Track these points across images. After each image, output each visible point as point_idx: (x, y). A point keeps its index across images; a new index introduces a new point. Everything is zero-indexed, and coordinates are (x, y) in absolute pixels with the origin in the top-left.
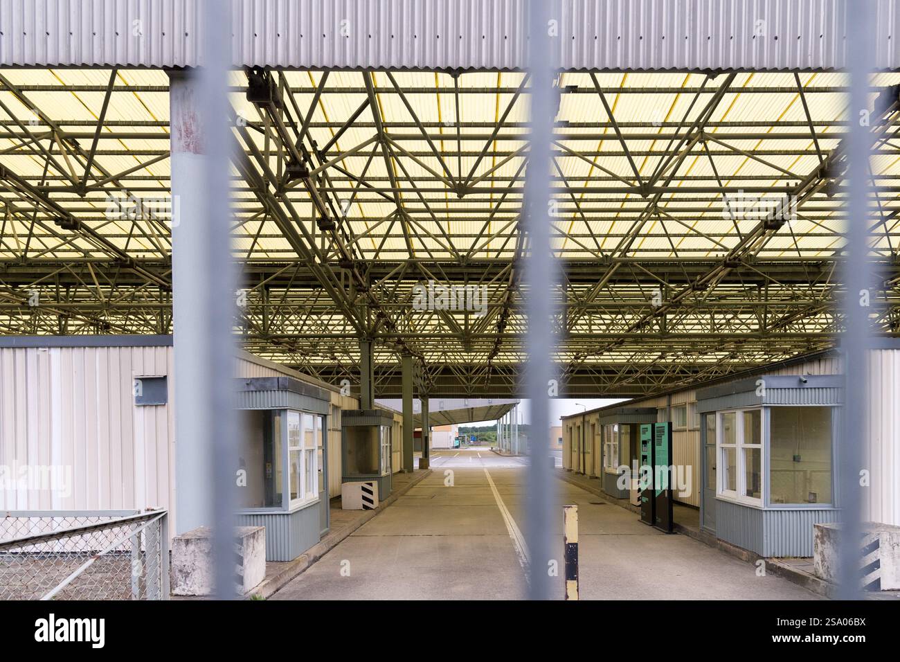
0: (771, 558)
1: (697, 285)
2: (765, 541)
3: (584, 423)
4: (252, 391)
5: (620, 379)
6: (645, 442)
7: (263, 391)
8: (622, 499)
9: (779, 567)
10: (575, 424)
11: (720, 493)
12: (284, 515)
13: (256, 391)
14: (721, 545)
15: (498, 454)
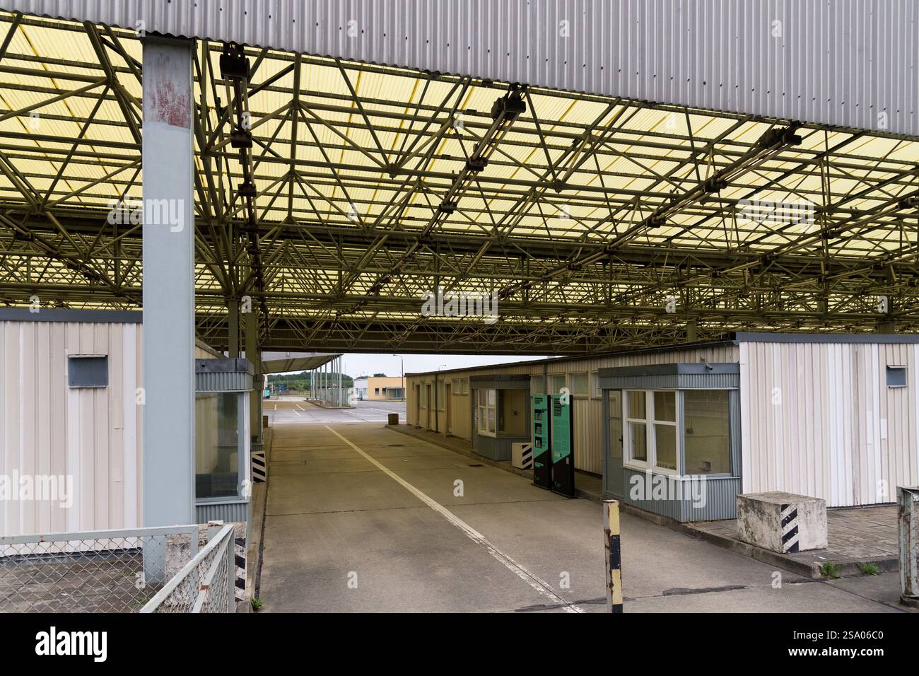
0: (687, 523)
1: (573, 266)
2: (682, 508)
3: (436, 382)
4: (206, 373)
5: (456, 337)
6: (538, 411)
7: (219, 373)
8: (499, 461)
9: (699, 532)
10: (423, 383)
11: (627, 462)
12: (240, 504)
13: (210, 373)
14: (630, 510)
15: (319, 405)
